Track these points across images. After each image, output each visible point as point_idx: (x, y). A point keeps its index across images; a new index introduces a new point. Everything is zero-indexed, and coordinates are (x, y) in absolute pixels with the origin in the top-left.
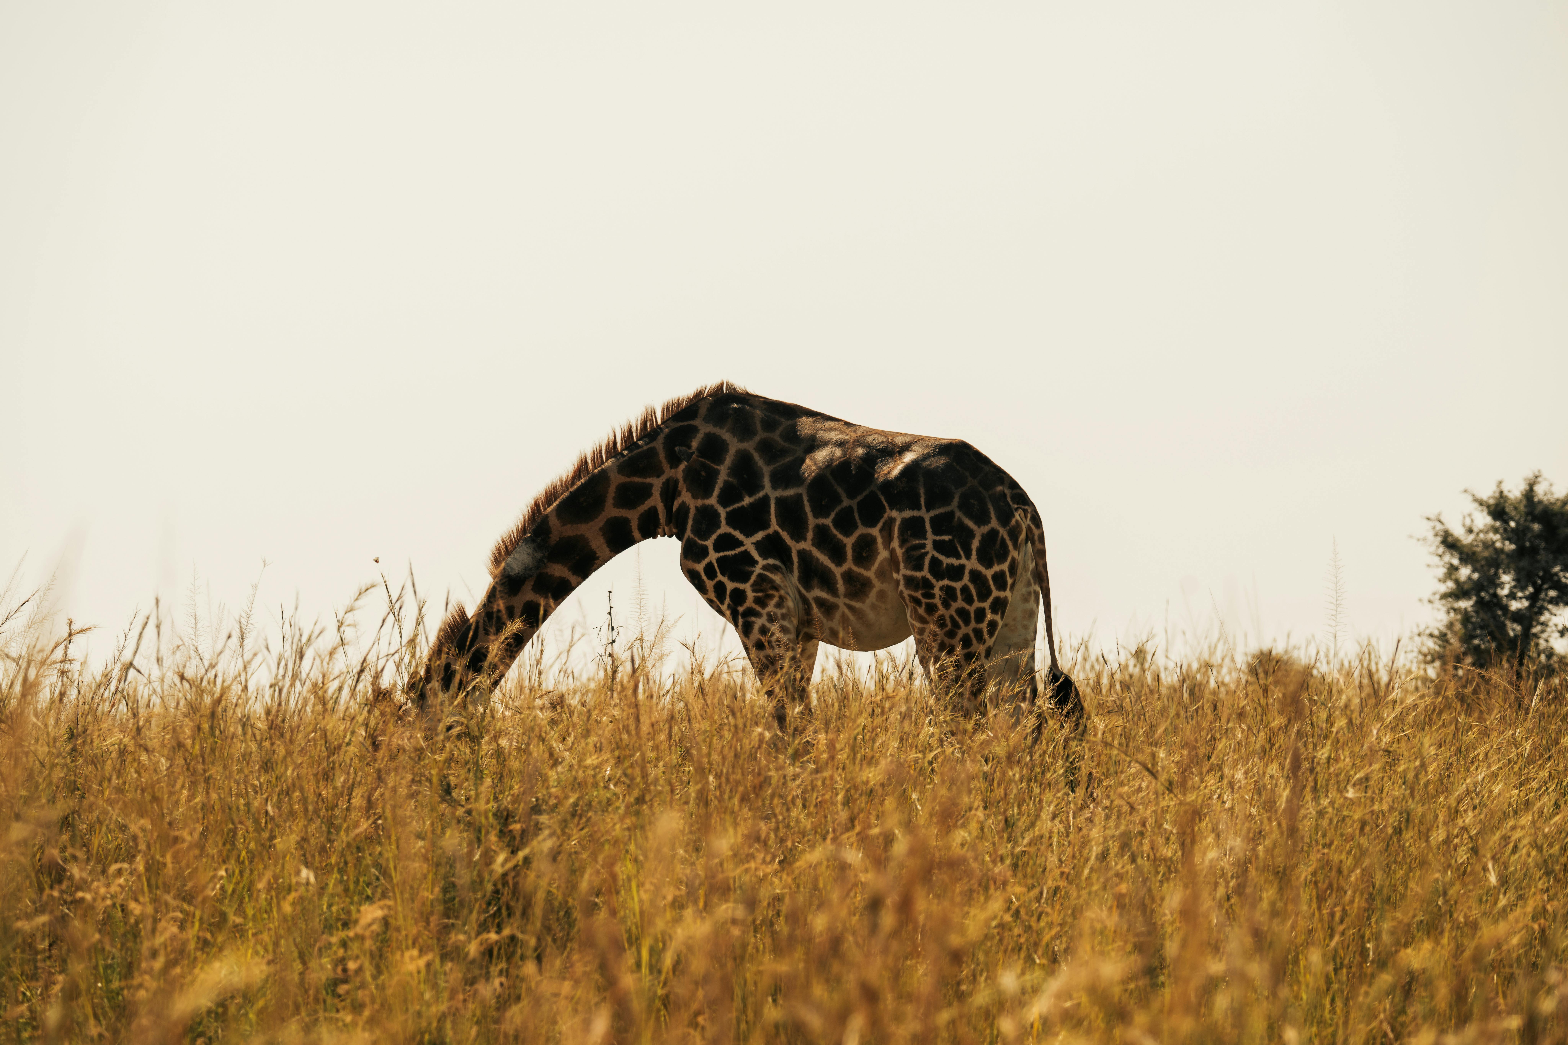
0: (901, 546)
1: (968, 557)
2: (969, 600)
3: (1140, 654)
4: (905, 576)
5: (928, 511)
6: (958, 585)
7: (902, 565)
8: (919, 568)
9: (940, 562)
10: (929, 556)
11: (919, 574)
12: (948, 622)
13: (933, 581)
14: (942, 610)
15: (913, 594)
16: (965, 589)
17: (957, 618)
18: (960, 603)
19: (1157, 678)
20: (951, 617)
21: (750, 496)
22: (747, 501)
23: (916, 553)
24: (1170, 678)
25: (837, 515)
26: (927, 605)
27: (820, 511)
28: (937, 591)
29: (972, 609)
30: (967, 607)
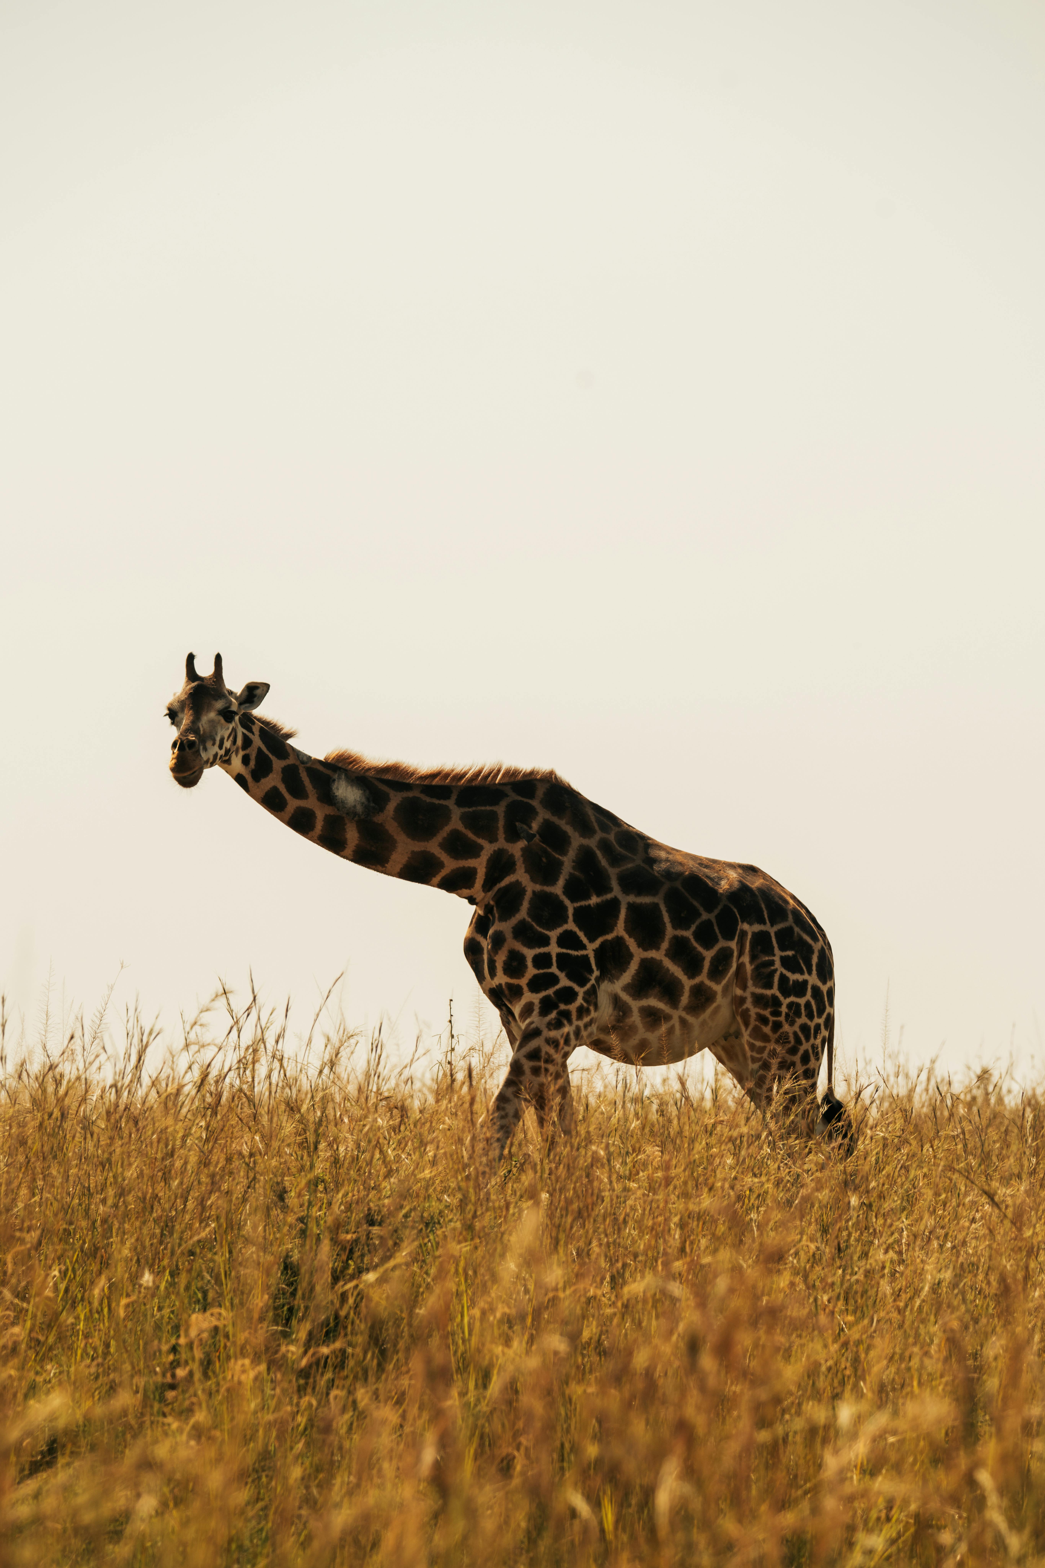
0: (751, 962)
1: (810, 973)
2: (810, 1016)
3: (984, 1076)
4: (754, 995)
5: (772, 925)
6: (802, 1001)
7: (750, 983)
8: (769, 986)
9: (787, 979)
10: (778, 973)
11: (768, 992)
12: (792, 1039)
13: (781, 998)
14: (786, 1027)
15: (762, 1012)
16: (808, 1005)
17: (800, 1034)
18: (804, 1019)
19: (1000, 1100)
20: (795, 1033)
21: (598, 896)
22: (594, 900)
23: (767, 970)
24: (1012, 1101)
25: (697, 927)
26: (775, 1023)
27: (680, 922)
28: (784, 1009)
29: (812, 1025)
30: (809, 1023)
